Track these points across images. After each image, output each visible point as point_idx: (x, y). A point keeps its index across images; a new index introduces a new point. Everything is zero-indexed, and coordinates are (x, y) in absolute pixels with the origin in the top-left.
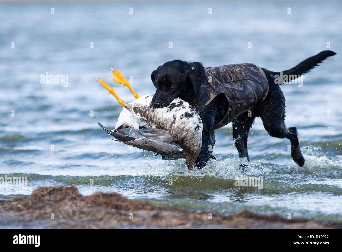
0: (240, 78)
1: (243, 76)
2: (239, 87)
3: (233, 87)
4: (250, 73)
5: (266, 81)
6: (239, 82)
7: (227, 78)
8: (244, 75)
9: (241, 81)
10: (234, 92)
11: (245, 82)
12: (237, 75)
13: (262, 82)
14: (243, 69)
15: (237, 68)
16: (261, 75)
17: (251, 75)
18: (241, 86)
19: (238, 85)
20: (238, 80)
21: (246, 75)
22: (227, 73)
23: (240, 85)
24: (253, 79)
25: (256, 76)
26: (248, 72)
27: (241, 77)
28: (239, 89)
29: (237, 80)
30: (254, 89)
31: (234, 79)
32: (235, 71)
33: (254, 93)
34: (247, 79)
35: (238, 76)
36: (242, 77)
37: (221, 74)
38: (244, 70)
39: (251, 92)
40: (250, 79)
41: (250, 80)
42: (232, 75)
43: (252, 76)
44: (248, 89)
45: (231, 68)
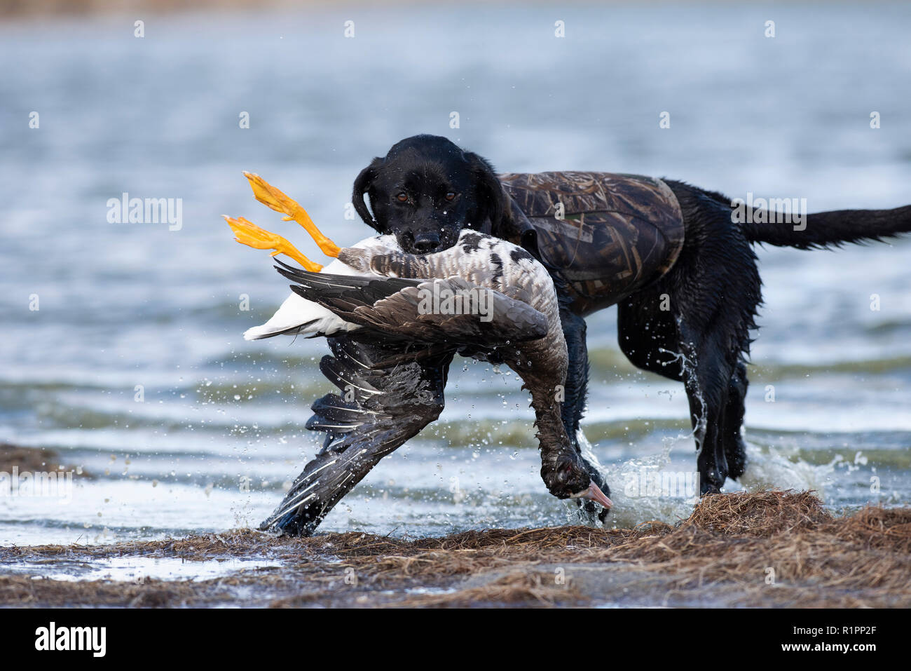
0: (589, 206)
1: (598, 200)
2: (579, 232)
3: (560, 230)
4: (624, 194)
5: (678, 220)
6: (583, 216)
7: (543, 205)
8: (602, 198)
9: (591, 215)
10: (563, 246)
11: (602, 220)
12: (580, 197)
13: (662, 223)
14: (604, 182)
15: (584, 178)
16: (664, 199)
17: (626, 199)
18: (586, 229)
19: (578, 225)
20: (581, 213)
21: (609, 200)
22: (545, 190)
23: (584, 226)
24: (631, 212)
25: (646, 204)
26: (618, 191)
27: (591, 204)
28: (578, 237)
29: (578, 211)
30: (631, 242)
31: (569, 209)
32: (577, 188)
33: (631, 253)
34: (613, 212)
35: (581, 201)
36: (594, 202)
37: (528, 192)
38: (607, 185)
39: (621, 249)
40: (622, 210)
41: (621, 213)
42: (562, 198)
43: (629, 202)
44: (610, 240)
45: (566, 178)
